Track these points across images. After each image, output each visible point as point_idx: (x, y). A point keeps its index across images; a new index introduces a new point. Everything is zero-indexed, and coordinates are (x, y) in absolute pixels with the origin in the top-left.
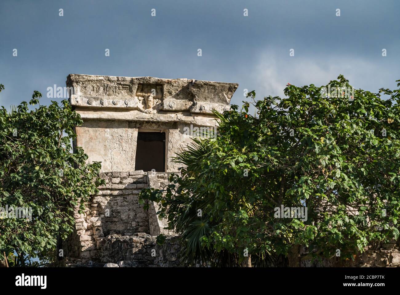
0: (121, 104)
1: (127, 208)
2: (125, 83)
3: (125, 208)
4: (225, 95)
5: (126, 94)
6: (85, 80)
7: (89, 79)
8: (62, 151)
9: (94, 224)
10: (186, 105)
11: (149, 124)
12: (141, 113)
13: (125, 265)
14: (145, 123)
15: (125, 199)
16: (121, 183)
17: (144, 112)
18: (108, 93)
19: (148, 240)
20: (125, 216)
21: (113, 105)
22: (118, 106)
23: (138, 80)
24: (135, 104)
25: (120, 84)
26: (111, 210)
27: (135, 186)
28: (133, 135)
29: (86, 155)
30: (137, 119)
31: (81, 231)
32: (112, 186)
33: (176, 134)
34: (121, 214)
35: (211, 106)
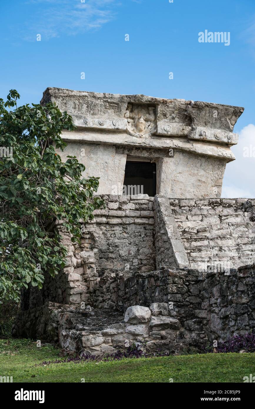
0: (108, 125)
1: (127, 241)
2: (112, 100)
3: (124, 241)
4: (228, 120)
5: (113, 114)
6: (66, 95)
7: (70, 94)
8: (53, 156)
9: (86, 260)
10: (183, 129)
11: (139, 151)
12: (131, 137)
13: (160, 308)
14: (134, 149)
15: (125, 230)
16: (120, 209)
17: (134, 136)
18: (92, 112)
19: (191, 273)
20: (125, 252)
21: (99, 125)
22: (104, 127)
23: (129, 97)
24: (124, 125)
25: (107, 101)
26: (107, 243)
27: (138, 213)
28: (121, 162)
29: (82, 165)
30: (126, 143)
31: (69, 269)
32: (109, 212)
33: (171, 163)
34: (120, 248)
35: (213, 132)
